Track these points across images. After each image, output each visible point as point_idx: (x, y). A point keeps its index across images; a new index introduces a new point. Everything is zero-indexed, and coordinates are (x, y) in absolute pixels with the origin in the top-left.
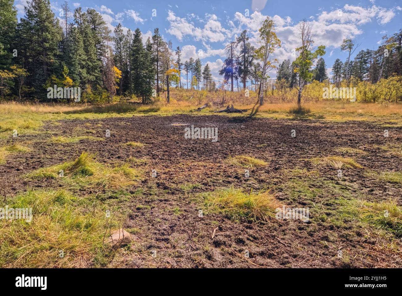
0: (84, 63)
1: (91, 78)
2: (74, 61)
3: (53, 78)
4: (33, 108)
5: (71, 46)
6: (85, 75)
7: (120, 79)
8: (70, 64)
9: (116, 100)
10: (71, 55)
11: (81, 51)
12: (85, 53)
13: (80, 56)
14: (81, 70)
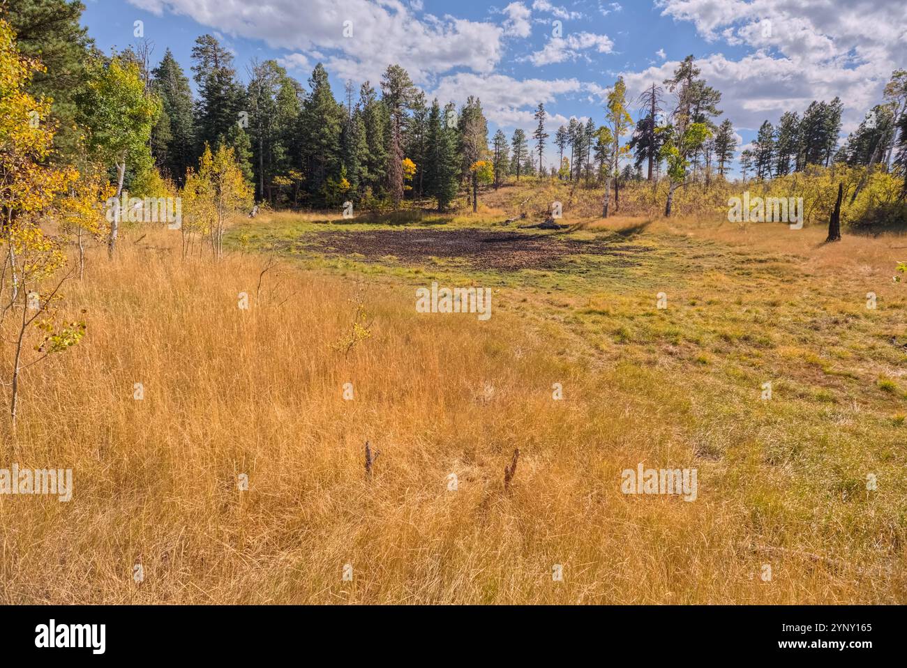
0: (365, 158)
1: (373, 177)
2: (353, 159)
3: (329, 181)
4: (305, 217)
5: (350, 140)
6: (366, 174)
7: (413, 175)
8: (349, 163)
9: (405, 205)
10: (349, 151)
11: (363, 143)
12: (367, 146)
13: (362, 149)
14: (361, 168)
